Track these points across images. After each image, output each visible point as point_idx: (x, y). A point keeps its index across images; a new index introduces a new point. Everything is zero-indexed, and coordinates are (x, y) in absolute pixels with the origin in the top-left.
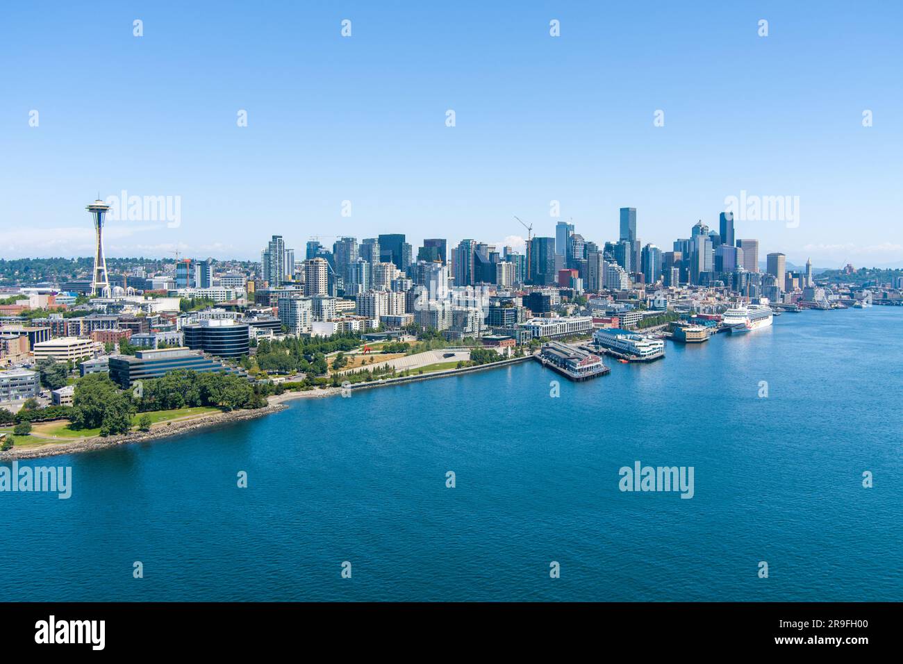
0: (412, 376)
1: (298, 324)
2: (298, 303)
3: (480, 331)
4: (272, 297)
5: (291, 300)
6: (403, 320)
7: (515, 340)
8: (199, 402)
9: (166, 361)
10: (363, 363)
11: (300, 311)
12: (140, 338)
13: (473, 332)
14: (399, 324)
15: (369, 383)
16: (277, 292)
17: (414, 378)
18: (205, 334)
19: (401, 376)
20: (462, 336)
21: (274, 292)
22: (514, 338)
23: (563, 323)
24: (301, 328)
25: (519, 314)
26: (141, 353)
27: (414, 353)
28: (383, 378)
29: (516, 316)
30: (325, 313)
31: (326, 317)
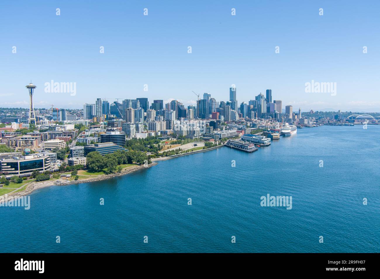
0: (190, 152)
1: (131, 134)
2: (131, 125)
3: (199, 136)
4: (115, 123)
5: (128, 124)
6: (168, 132)
7: (214, 139)
8: (127, 162)
9: (108, 148)
10: (168, 148)
11: (131, 129)
12: (82, 140)
13: (197, 136)
14: (167, 134)
15: (177, 155)
16: (117, 121)
17: (191, 153)
18: (110, 137)
19: (187, 152)
20: (194, 138)
21: (116, 121)
22: (213, 138)
23: (228, 133)
24: (132, 136)
25: (211, 129)
26: (98, 145)
27: (184, 144)
28: (181, 153)
29: (210, 130)
30: (140, 129)
31: (140, 131)
